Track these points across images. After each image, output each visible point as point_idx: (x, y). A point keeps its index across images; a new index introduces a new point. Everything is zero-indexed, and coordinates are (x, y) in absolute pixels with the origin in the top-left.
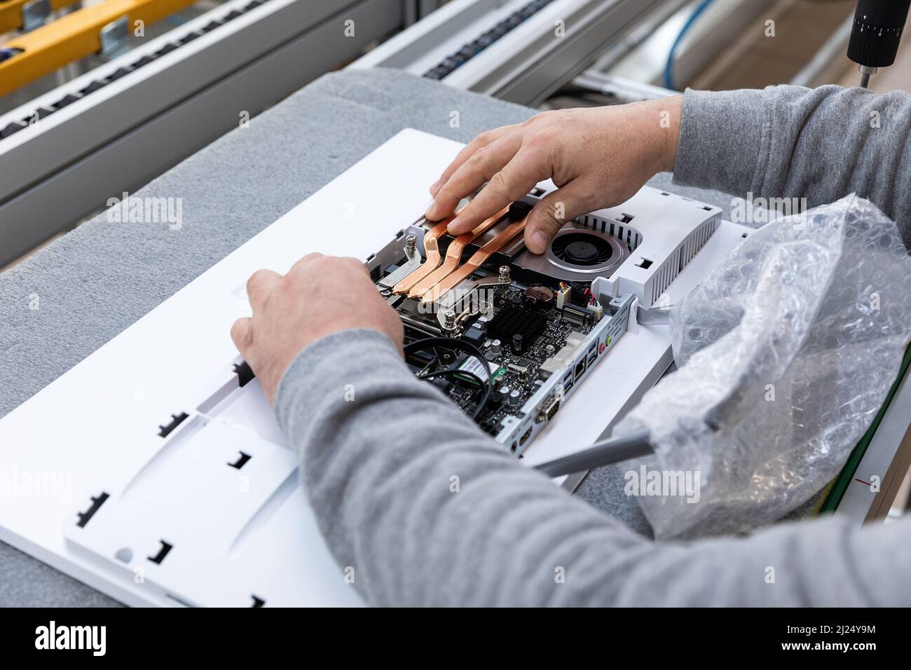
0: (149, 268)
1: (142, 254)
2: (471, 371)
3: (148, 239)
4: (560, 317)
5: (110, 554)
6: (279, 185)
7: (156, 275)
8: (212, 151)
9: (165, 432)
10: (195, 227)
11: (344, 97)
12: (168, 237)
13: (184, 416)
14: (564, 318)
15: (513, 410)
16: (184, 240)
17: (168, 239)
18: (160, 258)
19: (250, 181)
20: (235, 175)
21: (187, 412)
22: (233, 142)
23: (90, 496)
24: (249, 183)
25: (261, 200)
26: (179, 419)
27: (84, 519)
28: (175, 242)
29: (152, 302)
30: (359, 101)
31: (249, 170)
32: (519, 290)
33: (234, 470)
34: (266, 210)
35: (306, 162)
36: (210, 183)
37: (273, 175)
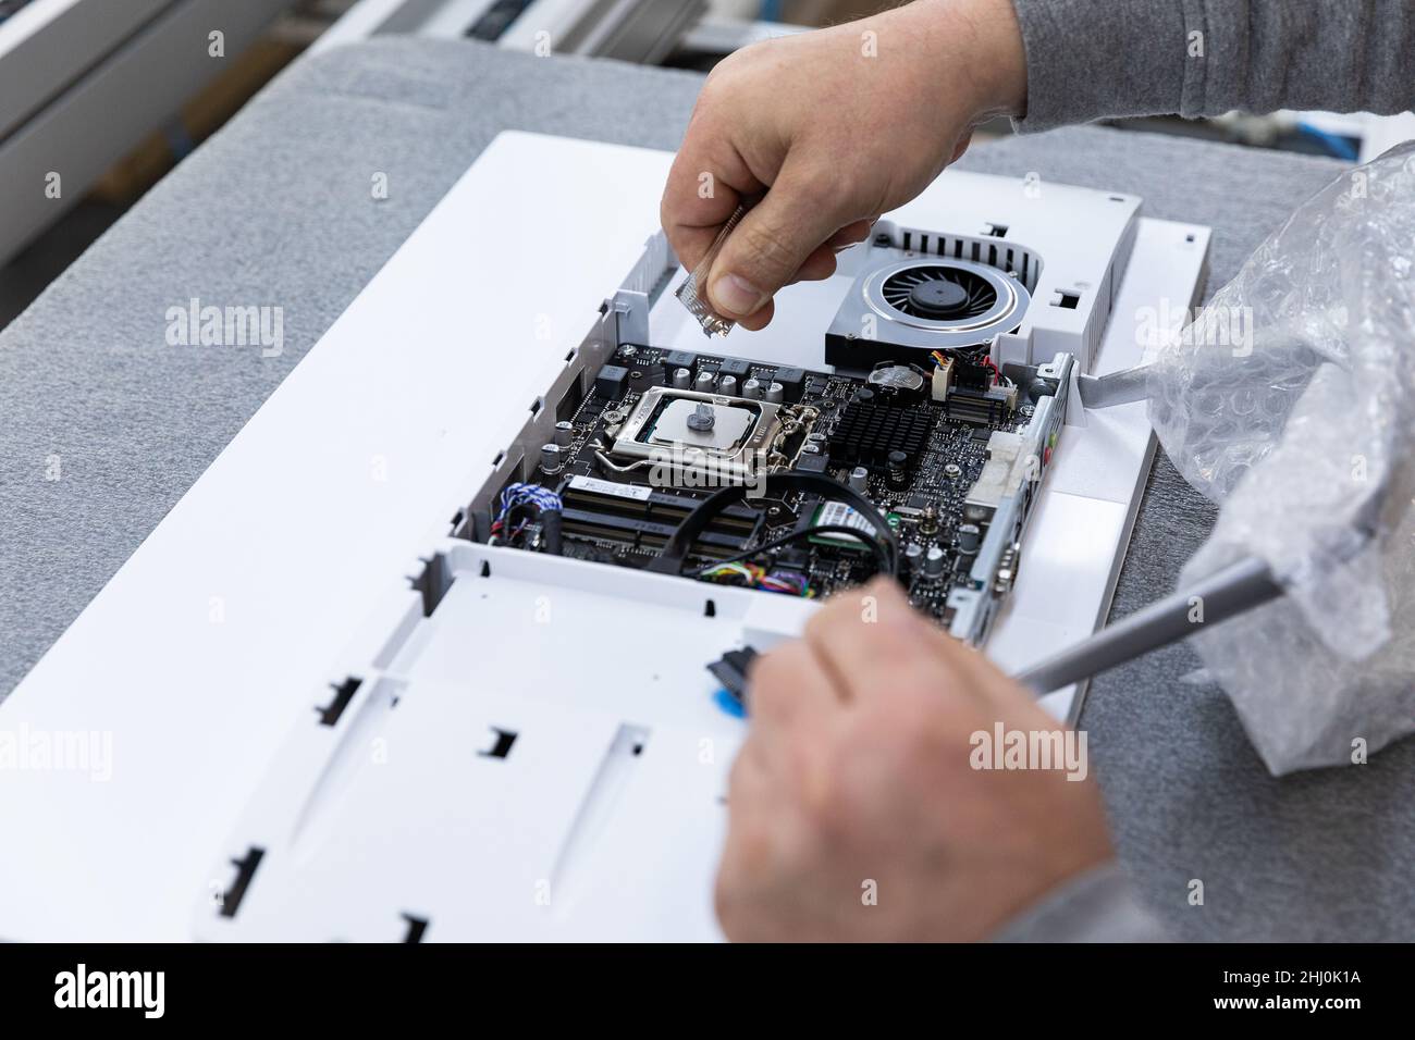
0: (115, 442)
1: (90, 419)
2: (841, 523)
3: (90, 391)
4: (943, 415)
6: (299, 262)
7: (136, 454)
8: (144, 218)
9: (331, 716)
10: (170, 357)
11: (350, 92)
12: (127, 382)
13: (354, 683)
14: (952, 416)
15: (937, 585)
16: (159, 384)
17: (129, 386)
18: (130, 422)
19: (239, 262)
20: (207, 255)
21: (356, 674)
22: (179, 199)
23: (226, 859)
24: (240, 267)
25: (278, 293)
26: (349, 689)
27: (230, 903)
28: (145, 390)
29: (148, 504)
30: (384, 97)
31: (230, 244)
32: (849, 380)
33: (496, 763)
34: (295, 309)
35: (333, 216)
36: (164, 276)
37: (280, 245)
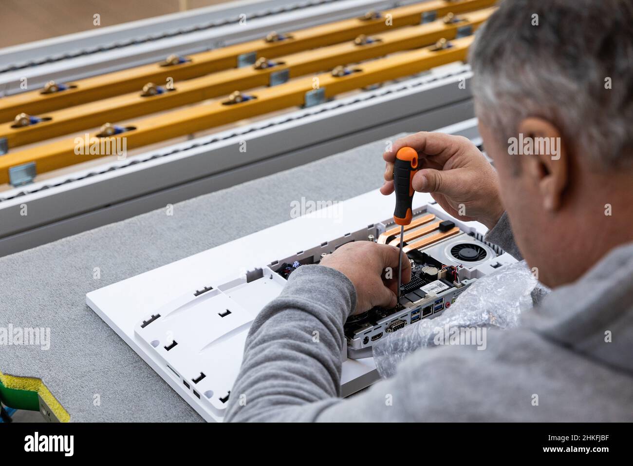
5: (149, 342)
9: (198, 293)
13: (211, 288)
23: (152, 315)
26: (208, 289)
27: (145, 324)
